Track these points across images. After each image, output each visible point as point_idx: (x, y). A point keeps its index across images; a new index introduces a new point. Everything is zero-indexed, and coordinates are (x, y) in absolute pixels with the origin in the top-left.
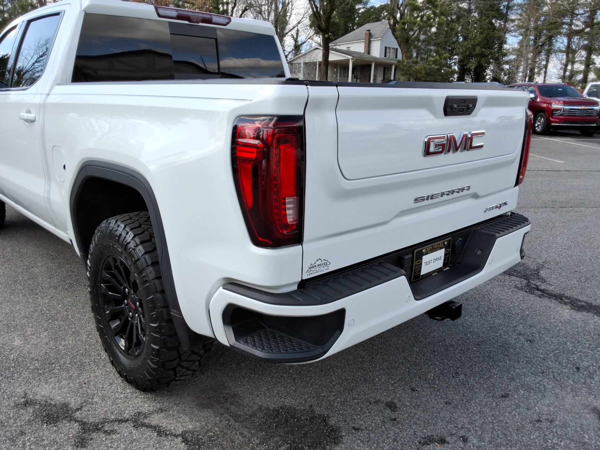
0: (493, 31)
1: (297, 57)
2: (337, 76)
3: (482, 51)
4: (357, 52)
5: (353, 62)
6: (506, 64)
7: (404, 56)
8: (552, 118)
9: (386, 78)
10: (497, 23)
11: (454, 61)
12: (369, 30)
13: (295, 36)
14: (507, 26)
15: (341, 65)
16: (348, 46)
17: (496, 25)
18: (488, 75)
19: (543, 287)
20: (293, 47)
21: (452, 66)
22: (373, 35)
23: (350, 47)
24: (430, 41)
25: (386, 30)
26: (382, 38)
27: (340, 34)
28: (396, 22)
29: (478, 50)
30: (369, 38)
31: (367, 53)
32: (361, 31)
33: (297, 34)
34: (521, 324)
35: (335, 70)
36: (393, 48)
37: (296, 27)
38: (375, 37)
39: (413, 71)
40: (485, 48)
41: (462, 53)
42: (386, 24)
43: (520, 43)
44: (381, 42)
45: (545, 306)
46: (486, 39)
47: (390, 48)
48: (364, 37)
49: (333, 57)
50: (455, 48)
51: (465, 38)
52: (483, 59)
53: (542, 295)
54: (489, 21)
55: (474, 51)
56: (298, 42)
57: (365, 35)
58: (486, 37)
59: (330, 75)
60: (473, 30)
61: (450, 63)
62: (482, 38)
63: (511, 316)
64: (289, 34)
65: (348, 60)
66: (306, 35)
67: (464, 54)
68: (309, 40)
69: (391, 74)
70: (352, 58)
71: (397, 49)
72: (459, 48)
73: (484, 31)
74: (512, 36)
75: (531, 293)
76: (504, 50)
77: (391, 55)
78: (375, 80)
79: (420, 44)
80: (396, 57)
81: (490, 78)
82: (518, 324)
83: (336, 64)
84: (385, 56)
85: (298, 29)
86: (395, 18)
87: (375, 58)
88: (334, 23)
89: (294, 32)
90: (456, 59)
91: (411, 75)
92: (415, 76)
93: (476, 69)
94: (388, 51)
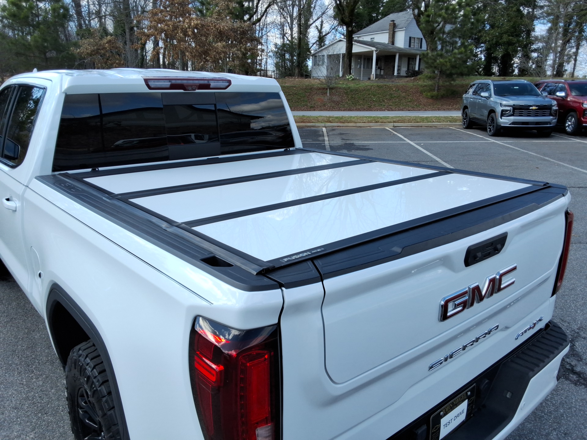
0: (521, 18)
1: (321, 49)
2: (360, 67)
3: (509, 39)
4: (381, 43)
5: (376, 53)
6: (534, 52)
7: (429, 47)
8: (583, 118)
9: (410, 68)
10: (525, 11)
11: (480, 49)
12: (393, 21)
13: (319, 28)
14: (535, 13)
15: (364, 56)
16: (372, 37)
17: (523, 12)
18: (516, 64)
19: (578, 369)
20: (317, 39)
21: (478, 55)
22: (397, 25)
23: (374, 38)
24: (456, 33)
25: (411, 20)
26: (407, 28)
27: (364, 24)
28: (420, 13)
29: (505, 38)
30: (393, 28)
31: (391, 43)
32: (386, 21)
33: (322, 25)
34: (555, 429)
35: (359, 60)
36: (417, 38)
37: (320, 17)
38: (399, 27)
39: (438, 64)
40: (513, 36)
41: (489, 41)
42: (411, 14)
43: (550, 30)
44: (405, 32)
45: (582, 400)
46: (514, 27)
47: (415, 38)
48: (388, 27)
49: (357, 49)
50: (481, 36)
51: (492, 26)
52: (510, 47)
53: (578, 381)
54: (517, 9)
55: (501, 39)
56: (322, 33)
57: (390, 26)
58: (513, 25)
59: (354, 67)
60: (500, 18)
61: (476, 51)
62: (509, 25)
63: (543, 417)
64: (314, 25)
65: (372, 51)
66: (330, 26)
67: (491, 42)
68: (333, 30)
69: (415, 64)
70: (376, 49)
71: (422, 39)
72: (485, 37)
73: (512, 18)
74: (541, 23)
75: (566, 378)
76: (532, 37)
77: (416, 45)
78: (399, 71)
79: (445, 36)
80: (421, 47)
81: (517, 66)
82: (551, 430)
83: (359, 56)
84: (410, 46)
85: (322, 20)
86: (419, 8)
87: (399, 49)
88: (359, 14)
89: (318, 23)
90: (483, 47)
91: (435, 67)
92: (440, 68)
93: (503, 57)
94: (412, 41)
